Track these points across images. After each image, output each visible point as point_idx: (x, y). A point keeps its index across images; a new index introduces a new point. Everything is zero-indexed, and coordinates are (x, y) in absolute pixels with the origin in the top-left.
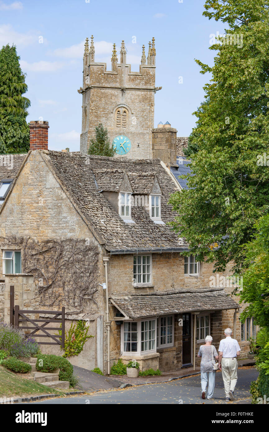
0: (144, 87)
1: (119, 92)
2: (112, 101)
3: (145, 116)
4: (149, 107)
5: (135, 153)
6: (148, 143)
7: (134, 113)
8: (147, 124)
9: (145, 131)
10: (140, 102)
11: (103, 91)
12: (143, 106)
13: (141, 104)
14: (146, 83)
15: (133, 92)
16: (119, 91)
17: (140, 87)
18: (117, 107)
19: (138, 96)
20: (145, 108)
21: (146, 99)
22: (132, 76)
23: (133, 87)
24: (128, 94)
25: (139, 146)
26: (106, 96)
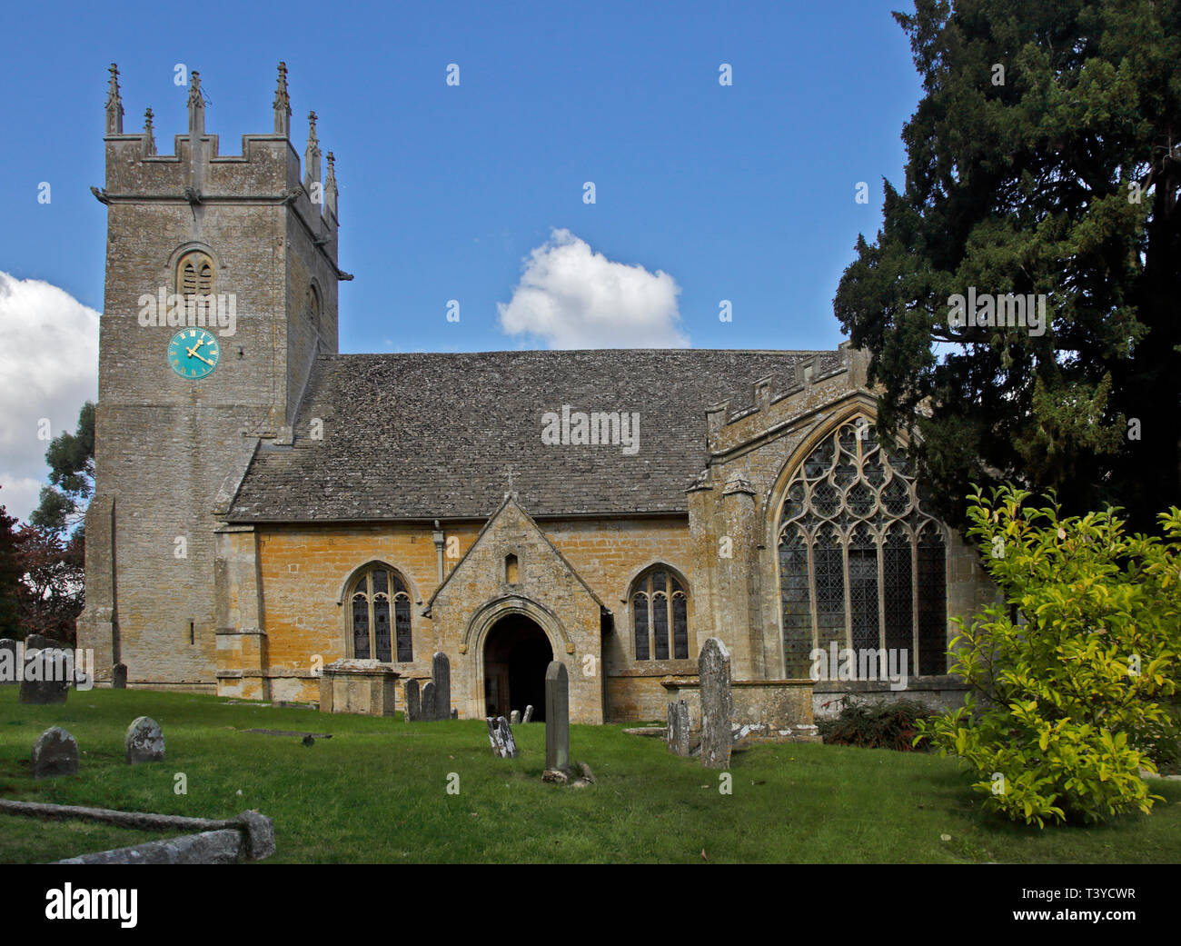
0: (256, 194)
1: (182, 211)
2: (168, 234)
3: (261, 272)
4: (271, 249)
5: (232, 374)
6: (270, 345)
7: (229, 265)
8: (264, 294)
9: (261, 315)
10: (245, 234)
11: (141, 208)
12: (254, 245)
13: (246, 241)
14: (259, 182)
15: (226, 209)
16: (187, 208)
17: (245, 193)
18: (181, 252)
19: (241, 218)
20: (261, 250)
21: (263, 228)
22: (220, 166)
23: (223, 193)
24: (212, 214)
25: (241, 353)
26: (149, 221)
